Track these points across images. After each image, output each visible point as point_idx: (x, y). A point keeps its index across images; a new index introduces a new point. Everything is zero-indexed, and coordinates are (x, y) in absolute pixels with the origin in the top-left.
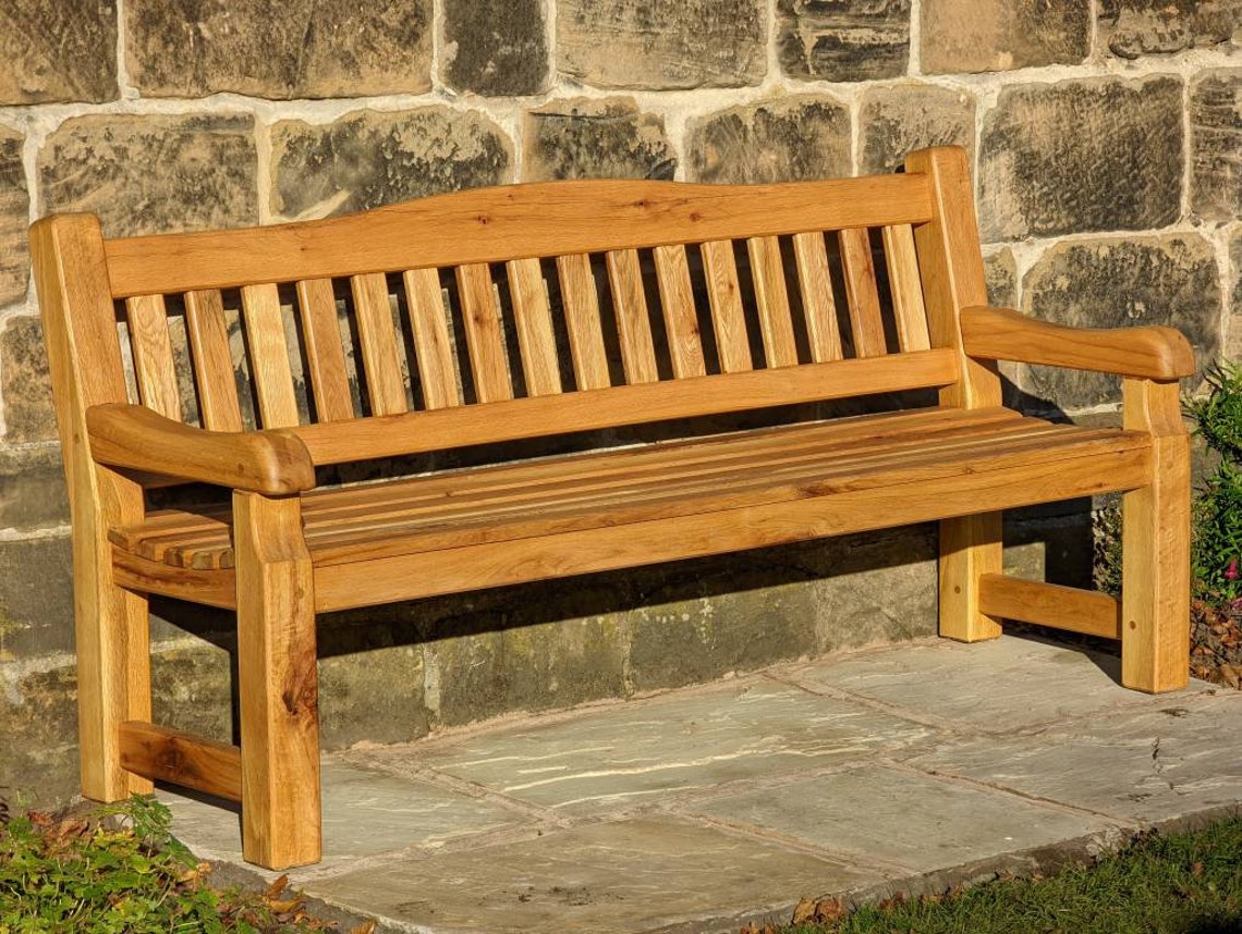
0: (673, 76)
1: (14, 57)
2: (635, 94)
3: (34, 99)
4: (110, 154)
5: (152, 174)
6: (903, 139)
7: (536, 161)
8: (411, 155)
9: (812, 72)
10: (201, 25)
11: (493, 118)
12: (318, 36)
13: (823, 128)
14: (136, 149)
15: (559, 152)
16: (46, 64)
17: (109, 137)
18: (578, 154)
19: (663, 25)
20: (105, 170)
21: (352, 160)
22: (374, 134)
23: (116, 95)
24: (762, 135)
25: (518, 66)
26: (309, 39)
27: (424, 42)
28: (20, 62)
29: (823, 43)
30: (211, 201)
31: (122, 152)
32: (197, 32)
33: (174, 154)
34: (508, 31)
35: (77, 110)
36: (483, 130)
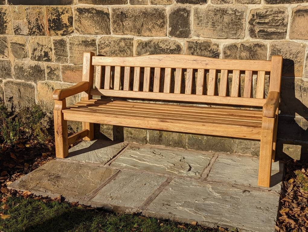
0: (220, 36)
1: (94, 27)
2: (211, 39)
3: (97, 34)
4: (108, 43)
5: (115, 47)
6: (282, 53)
7: (188, 51)
8: (161, 47)
9: (257, 37)
10: (124, 23)
11: (179, 42)
12: (144, 25)
13: (259, 49)
14: (112, 43)
15: (192, 49)
16: (98, 28)
17: (108, 40)
18: (197, 50)
19: (218, 26)
20: (107, 45)
21: (150, 47)
22: (154, 43)
23: (110, 33)
24: (242, 49)
25: (184, 32)
26: (142, 26)
27: (165, 27)
28: (95, 27)
29: (260, 31)
30: (124, 52)
31: (110, 43)
32: (123, 24)
33: (118, 44)
34: (182, 26)
35: (103, 36)
36: (177, 44)
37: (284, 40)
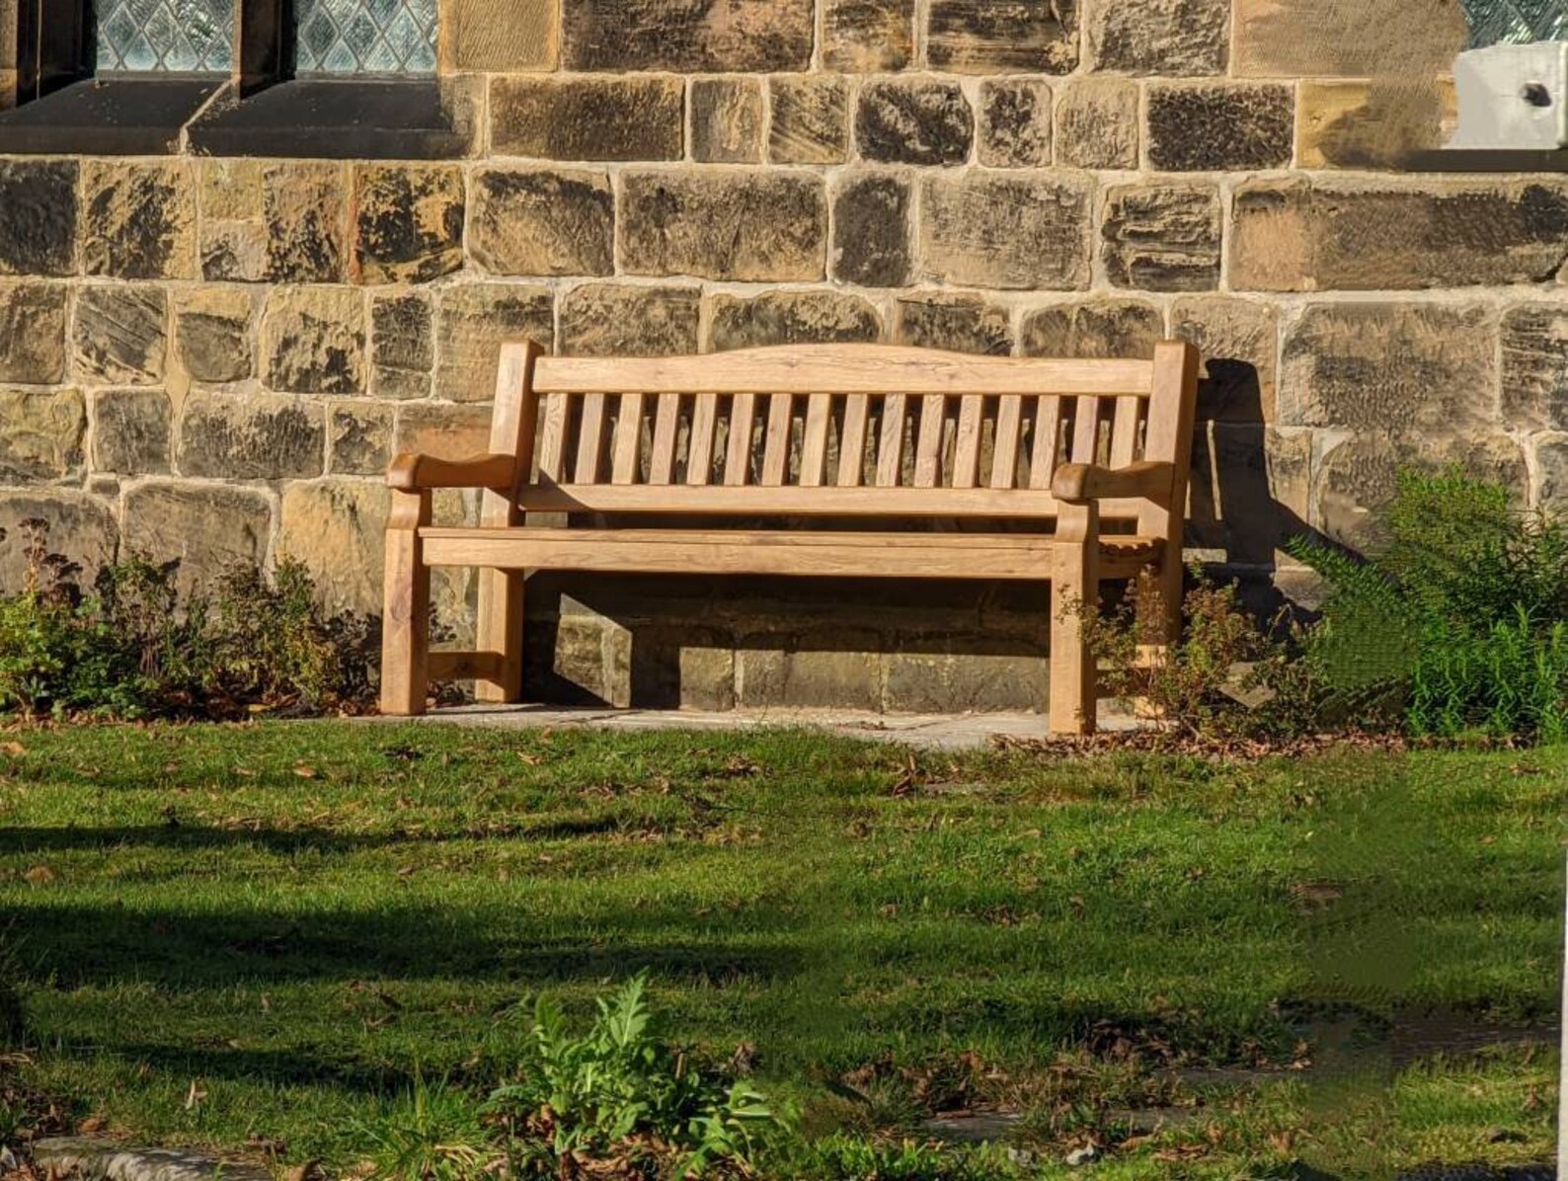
0: (1009, 279)
1: (547, 246)
2: (982, 292)
3: (559, 273)
4: (601, 309)
5: (628, 324)
6: (1209, 338)
7: (901, 334)
8: (805, 323)
9: (1132, 283)
10: (666, 231)
11: (869, 299)
12: (743, 240)
13: (1137, 326)
14: (618, 307)
15: (918, 330)
16: (566, 251)
17: (601, 298)
18: (932, 332)
19: (1004, 243)
20: (597, 319)
21: (764, 324)
22: (778, 307)
23: (612, 271)
24: (1084, 327)
25: (887, 267)
26: (736, 241)
27: (820, 246)
28: (551, 249)
29: (1138, 263)
30: (664, 343)
31: (609, 308)
32: (663, 234)
33: (642, 312)
34: (882, 242)
35: (584, 280)
36: (862, 308)
37: (1212, 293)
